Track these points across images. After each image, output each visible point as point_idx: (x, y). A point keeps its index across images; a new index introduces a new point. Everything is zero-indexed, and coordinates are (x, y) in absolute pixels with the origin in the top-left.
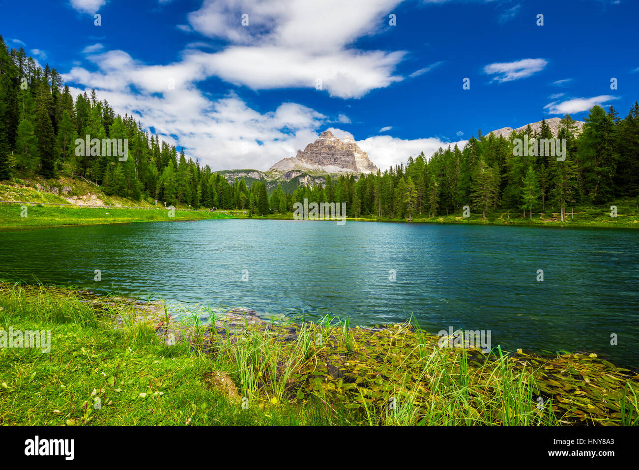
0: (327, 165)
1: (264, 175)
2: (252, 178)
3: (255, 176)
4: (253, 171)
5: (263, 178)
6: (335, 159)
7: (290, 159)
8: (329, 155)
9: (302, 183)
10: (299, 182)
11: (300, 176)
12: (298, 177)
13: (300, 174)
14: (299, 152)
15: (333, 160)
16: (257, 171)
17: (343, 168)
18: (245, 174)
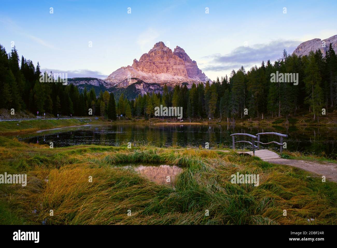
0: (160, 73)
1: (103, 82)
2: (92, 85)
3: (95, 83)
4: (93, 79)
5: (102, 85)
6: (167, 68)
7: (127, 68)
8: (162, 63)
9: (138, 89)
10: (135, 88)
11: (136, 83)
12: (134, 84)
13: (136, 81)
14: (135, 61)
15: (166, 69)
16: (96, 79)
17: (175, 75)
18: (86, 82)
